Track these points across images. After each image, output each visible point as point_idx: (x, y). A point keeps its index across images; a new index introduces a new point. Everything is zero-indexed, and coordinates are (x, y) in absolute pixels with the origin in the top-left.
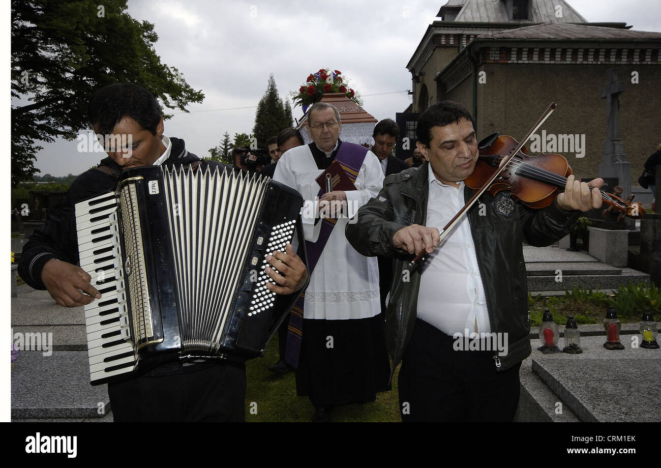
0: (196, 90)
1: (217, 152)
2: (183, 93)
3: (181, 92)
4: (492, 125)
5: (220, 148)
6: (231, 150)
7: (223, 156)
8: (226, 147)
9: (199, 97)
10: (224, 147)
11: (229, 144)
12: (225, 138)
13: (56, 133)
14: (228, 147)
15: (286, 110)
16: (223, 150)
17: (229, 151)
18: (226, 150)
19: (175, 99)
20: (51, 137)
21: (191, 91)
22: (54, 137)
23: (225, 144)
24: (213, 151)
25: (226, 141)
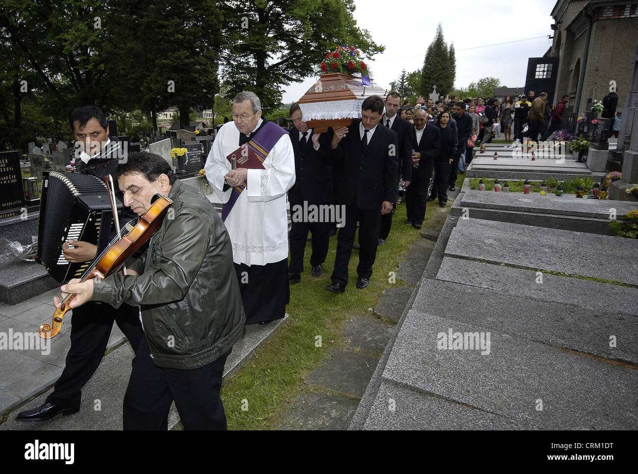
0: (378, 45)
1: (396, 85)
2: (370, 48)
3: (369, 47)
4: (597, 70)
5: (398, 81)
6: (407, 83)
7: (400, 88)
8: (403, 80)
9: (381, 50)
10: (401, 81)
11: (405, 78)
12: (403, 73)
13: (291, 80)
14: (404, 81)
15: (450, 52)
16: (400, 83)
17: (405, 84)
18: (402, 83)
19: (364, 52)
20: (289, 82)
21: (375, 46)
22: (290, 82)
23: (402, 79)
24: (393, 85)
25: (403, 76)
